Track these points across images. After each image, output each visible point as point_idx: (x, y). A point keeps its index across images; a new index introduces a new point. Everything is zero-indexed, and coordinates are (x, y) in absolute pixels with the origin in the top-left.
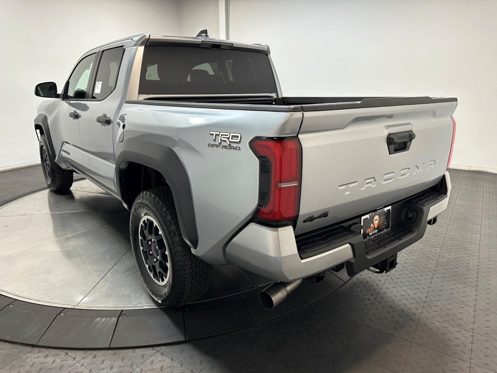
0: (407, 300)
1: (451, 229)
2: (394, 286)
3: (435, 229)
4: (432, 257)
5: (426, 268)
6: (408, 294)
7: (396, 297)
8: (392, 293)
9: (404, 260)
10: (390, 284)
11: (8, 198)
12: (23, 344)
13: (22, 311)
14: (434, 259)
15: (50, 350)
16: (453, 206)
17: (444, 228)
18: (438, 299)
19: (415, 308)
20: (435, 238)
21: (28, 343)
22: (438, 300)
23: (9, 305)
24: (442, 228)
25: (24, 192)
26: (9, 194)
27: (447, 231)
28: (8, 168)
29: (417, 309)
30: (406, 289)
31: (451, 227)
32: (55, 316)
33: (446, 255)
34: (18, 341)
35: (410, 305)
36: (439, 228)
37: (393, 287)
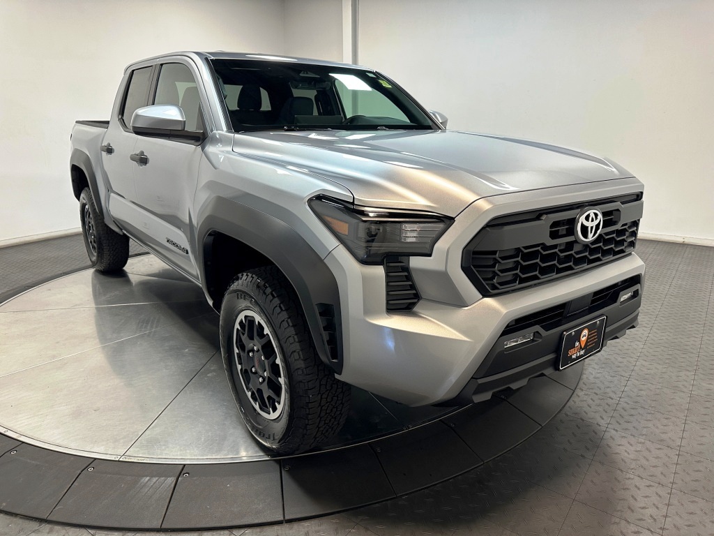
0: (647, 460)
1: (707, 341)
2: (623, 434)
3: (682, 341)
4: (680, 386)
5: (673, 405)
6: (647, 449)
7: (628, 454)
8: (621, 447)
9: (635, 390)
10: (617, 431)
11: (30, 281)
12: (27, 516)
13: (29, 461)
14: (685, 390)
15: (67, 528)
16: (706, 303)
17: (696, 339)
18: (698, 459)
19: (662, 473)
20: (684, 356)
21: (35, 515)
22: (698, 462)
23: (11, 450)
24: (693, 339)
25: (53, 274)
26: (31, 276)
27: (701, 344)
28: (35, 238)
29: (665, 476)
30: (643, 441)
31: (708, 338)
32: (79, 472)
33: (704, 384)
34: (18, 512)
35: (652, 469)
36: (688, 340)
37: (622, 437)
